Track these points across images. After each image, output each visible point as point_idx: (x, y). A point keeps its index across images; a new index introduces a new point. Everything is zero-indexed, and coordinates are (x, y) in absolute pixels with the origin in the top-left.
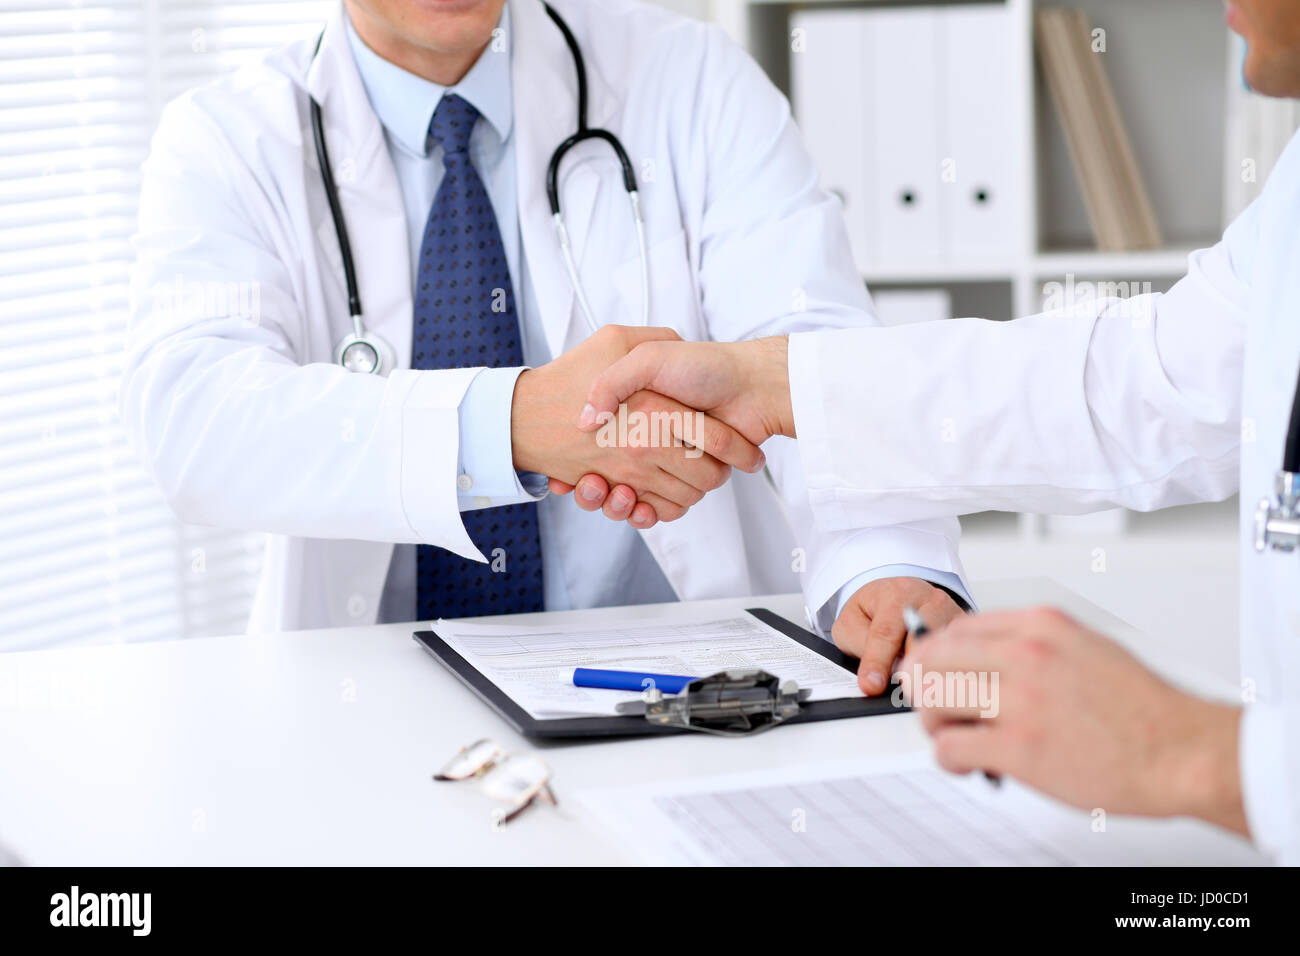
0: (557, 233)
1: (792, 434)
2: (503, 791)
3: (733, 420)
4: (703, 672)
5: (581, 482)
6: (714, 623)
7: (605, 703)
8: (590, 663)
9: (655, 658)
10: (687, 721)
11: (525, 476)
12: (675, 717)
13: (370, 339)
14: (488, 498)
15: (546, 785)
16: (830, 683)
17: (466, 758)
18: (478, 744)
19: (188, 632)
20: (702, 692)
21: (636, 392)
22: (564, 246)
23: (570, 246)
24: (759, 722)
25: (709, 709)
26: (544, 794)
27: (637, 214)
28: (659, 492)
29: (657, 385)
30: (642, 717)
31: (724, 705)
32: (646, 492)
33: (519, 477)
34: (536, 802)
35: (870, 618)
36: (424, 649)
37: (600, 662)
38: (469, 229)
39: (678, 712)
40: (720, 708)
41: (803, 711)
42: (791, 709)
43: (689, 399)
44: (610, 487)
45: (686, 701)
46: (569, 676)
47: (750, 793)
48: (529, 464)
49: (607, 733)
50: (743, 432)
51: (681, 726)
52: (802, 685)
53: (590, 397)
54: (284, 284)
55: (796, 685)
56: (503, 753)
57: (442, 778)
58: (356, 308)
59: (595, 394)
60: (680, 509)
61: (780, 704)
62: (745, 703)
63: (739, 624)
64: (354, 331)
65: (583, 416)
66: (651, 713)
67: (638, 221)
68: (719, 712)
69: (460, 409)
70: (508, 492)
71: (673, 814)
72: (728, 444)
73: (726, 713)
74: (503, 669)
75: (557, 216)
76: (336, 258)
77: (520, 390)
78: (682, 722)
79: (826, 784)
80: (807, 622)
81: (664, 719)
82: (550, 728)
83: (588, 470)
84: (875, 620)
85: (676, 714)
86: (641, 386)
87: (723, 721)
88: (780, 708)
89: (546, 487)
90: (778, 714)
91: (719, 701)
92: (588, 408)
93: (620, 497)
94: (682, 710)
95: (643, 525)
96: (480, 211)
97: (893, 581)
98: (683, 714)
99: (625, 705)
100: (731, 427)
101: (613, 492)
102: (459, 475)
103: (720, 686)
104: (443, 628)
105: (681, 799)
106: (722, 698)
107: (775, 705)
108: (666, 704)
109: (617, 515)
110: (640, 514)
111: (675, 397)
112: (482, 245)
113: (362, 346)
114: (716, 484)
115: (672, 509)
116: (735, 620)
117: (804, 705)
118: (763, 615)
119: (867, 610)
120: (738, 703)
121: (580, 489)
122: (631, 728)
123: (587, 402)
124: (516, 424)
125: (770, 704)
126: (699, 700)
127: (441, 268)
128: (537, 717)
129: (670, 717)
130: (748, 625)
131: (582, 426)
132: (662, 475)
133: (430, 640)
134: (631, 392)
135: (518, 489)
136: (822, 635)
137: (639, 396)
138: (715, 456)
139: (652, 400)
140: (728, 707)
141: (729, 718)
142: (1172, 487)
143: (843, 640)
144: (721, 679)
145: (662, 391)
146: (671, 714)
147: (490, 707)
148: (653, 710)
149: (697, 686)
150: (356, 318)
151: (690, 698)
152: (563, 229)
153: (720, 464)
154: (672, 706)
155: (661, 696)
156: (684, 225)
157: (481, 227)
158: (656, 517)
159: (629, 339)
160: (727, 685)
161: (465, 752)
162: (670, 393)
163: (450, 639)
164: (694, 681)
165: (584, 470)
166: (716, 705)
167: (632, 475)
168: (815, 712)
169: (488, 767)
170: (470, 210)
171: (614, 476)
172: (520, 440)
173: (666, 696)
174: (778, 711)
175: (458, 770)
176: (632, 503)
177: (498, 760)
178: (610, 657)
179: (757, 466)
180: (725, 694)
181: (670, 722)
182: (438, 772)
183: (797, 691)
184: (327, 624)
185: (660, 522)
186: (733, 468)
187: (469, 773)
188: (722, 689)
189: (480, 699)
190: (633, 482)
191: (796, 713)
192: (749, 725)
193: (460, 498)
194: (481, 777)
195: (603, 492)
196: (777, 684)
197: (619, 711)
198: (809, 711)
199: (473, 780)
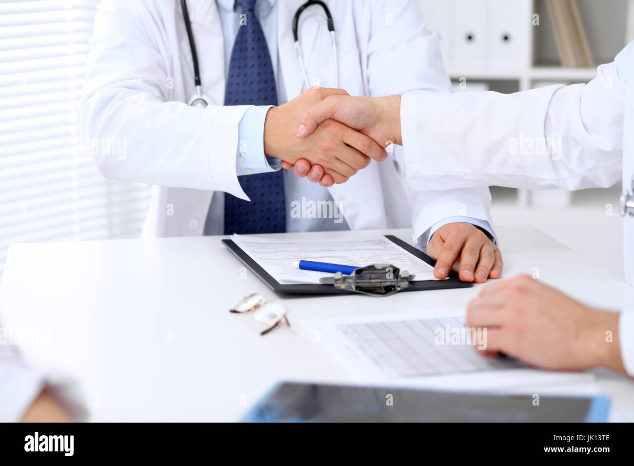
0: (297, 51)
1: (401, 144)
2: (263, 319)
3: (372, 135)
4: (362, 264)
5: (297, 163)
6: (367, 241)
7: (314, 278)
8: (307, 258)
9: (339, 257)
10: (354, 288)
11: (270, 160)
12: (348, 286)
13: (205, 98)
14: (250, 169)
15: (285, 316)
16: (423, 272)
17: (246, 302)
18: (252, 295)
19: (111, 236)
20: (362, 274)
21: (326, 120)
22: (300, 57)
23: (302, 58)
24: (388, 290)
25: (365, 283)
26: (283, 321)
27: (334, 43)
28: (335, 170)
29: (336, 116)
30: (332, 285)
31: (372, 281)
32: (329, 169)
33: (268, 160)
34: (279, 324)
35: (444, 242)
36: (227, 249)
37: (312, 258)
38: (253, 49)
39: (350, 283)
40: (370, 282)
41: (411, 285)
42: (405, 284)
43: (352, 124)
44: (311, 166)
45: (354, 278)
46: (297, 264)
47: (383, 324)
48: (272, 153)
49: (315, 292)
50: (377, 141)
51: (351, 290)
52: (411, 273)
53: (303, 121)
54: (161, 66)
55: (408, 273)
56: (264, 300)
57: (234, 312)
58: (198, 82)
59: (306, 119)
60: (345, 178)
61: (400, 282)
62: (383, 281)
63: (380, 242)
64: (197, 93)
65: (299, 130)
66: (337, 283)
67: (334, 46)
68: (369, 284)
69: (239, 124)
70: (261, 166)
71: (346, 333)
72: (370, 146)
73: (373, 285)
74: (265, 259)
75: (297, 43)
76: (189, 57)
77: (269, 117)
78: (351, 288)
79: (421, 321)
80: (413, 242)
81: (343, 287)
82: (288, 288)
83: (301, 157)
84: (446, 242)
85: (349, 284)
86: (328, 116)
87: (372, 289)
88: (399, 284)
89: (280, 165)
90: (399, 287)
91: (370, 279)
92: (302, 126)
93: (316, 170)
94: (352, 282)
95: (326, 185)
96: (259, 40)
97: (457, 224)
98: (353, 284)
99: (324, 279)
100: (371, 138)
101: (313, 168)
102: (237, 157)
103: (371, 271)
104: (236, 238)
105: (349, 326)
106: (372, 277)
107: (397, 282)
108: (344, 279)
109: (315, 180)
110: (326, 180)
111: (345, 123)
112: (259, 57)
113: (201, 101)
114: (363, 166)
115: (341, 178)
116: (379, 240)
117: (411, 283)
118: (392, 238)
119: (443, 239)
120: (379, 280)
121: (296, 167)
122: (326, 291)
123: (301, 124)
124: (267, 133)
125: (395, 281)
126: (360, 278)
127: (239, 67)
128: (281, 283)
129: (346, 286)
130: (385, 243)
131: (298, 135)
132: (337, 160)
133: (229, 243)
134: (323, 120)
135: (267, 166)
136: (421, 249)
137: (327, 122)
138: (363, 152)
139: (333, 124)
140: (374, 282)
141: (375, 287)
142: (584, 179)
143: (430, 252)
144: (371, 268)
145: (339, 119)
146: (346, 284)
147: (259, 278)
148: (337, 282)
149: (359, 271)
150: (198, 87)
151: (356, 277)
152: (299, 50)
153: (366, 157)
154: (347, 280)
155: (342, 276)
156: (358, 46)
157: (259, 48)
158: (333, 181)
159: (323, 94)
160: (374, 271)
161: (246, 299)
162: (342, 121)
163: (239, 243)
164: (357, 269)
165: (299, 157)
166: (369, 281)
167: (322, 160)
168: (417, 286)
169: (257, 307)
170: (254, 39)
171: (313, 160)
172: (268, 141)
173: (344, 275)
174: (398, 285)
175: (242, 308)
176: (322, 174)
177: (261, 303)
178: (318, 256)
179: (383, 158)
180: (373, 276)
181: (345, 288)
182: (232, 308)
183: (408, 276)
184: (181, 235)
185: (335, 184)
186: (371, 159)
187: (248, 309)
188: (372, 273)
189: (254, 273)
190: (323, 164)
191: (407, 286)
192: (384, 291)
193: (238, 168)
194: (253, 312)
195: (308, 168)
196: (399, 272)
197: (321, 282)
198: (414, 286)
199: (249, 313)
